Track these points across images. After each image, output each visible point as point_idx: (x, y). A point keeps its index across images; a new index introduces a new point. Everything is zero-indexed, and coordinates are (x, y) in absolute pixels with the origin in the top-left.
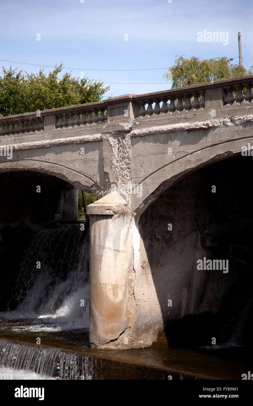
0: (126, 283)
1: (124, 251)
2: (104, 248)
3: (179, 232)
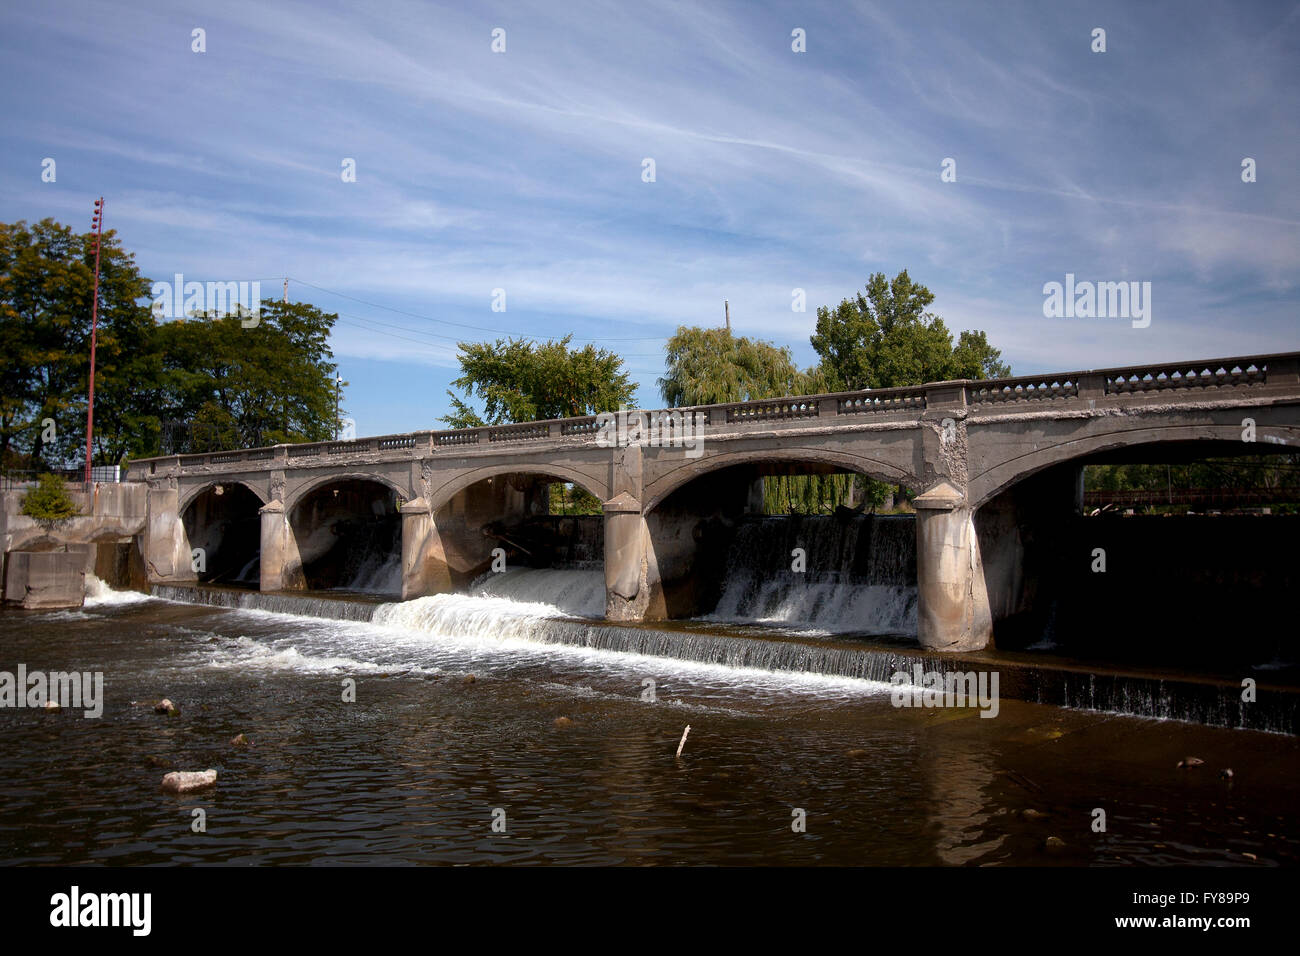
0: (965, 581)
1: (963, 548)
2: (943, 544)
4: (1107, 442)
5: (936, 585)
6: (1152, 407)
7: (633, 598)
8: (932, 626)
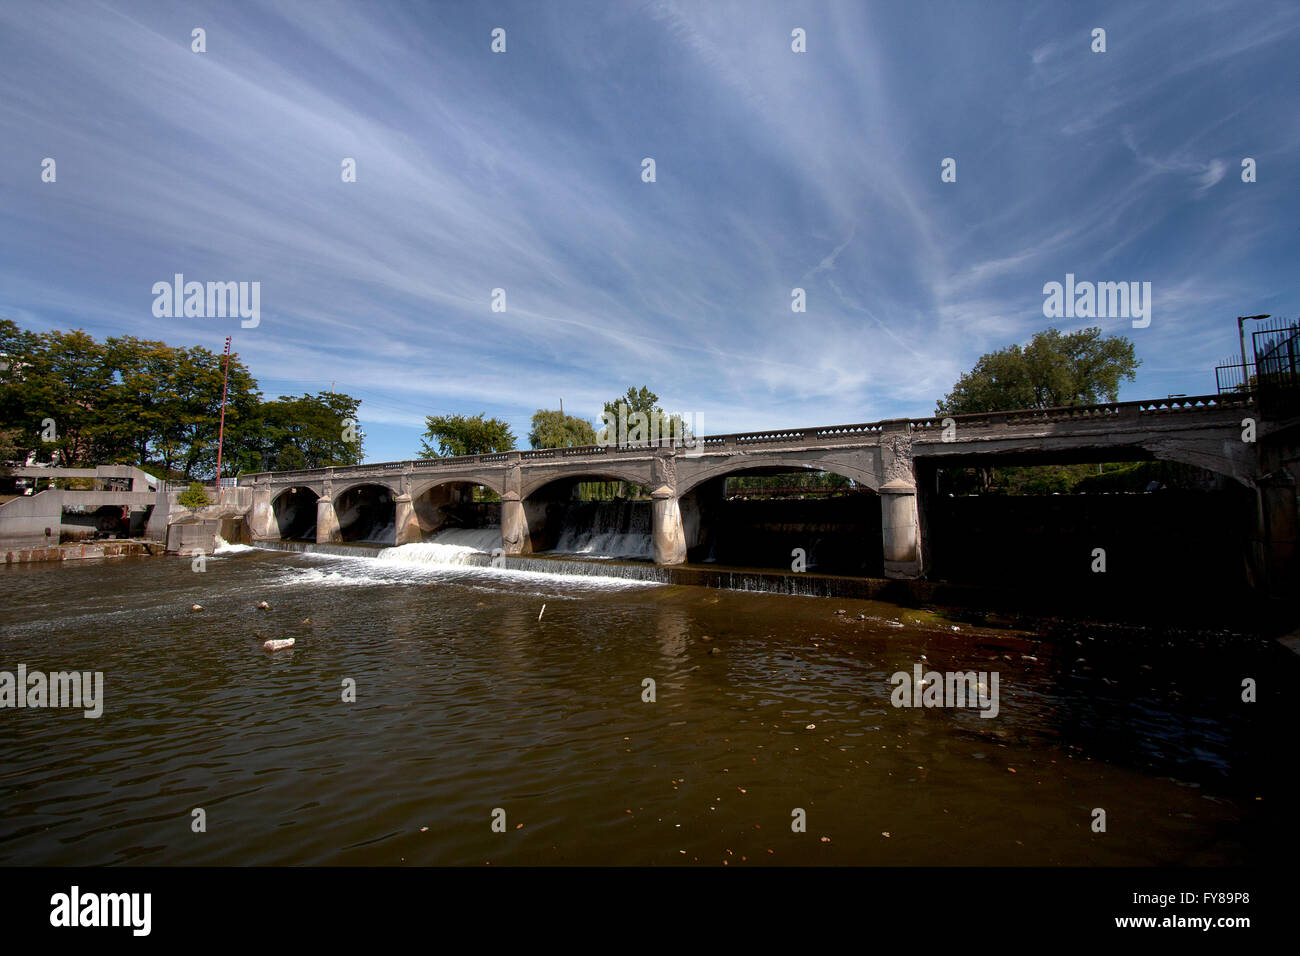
0: (673, 532)
1: (672, 516)
2: (664, 516)
4: (738, 467)
5: (661, 533)
6: (757, 451)
7: (516, 543)
8: (660, 553)
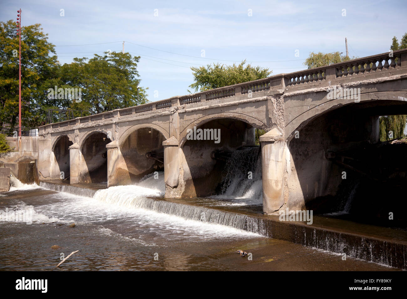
0: (283, 179)
1: (281, 162)
2: (270, 160)
3: (313, 150)
4: (335, 104)
5: (267, 181)
6: (353, 83)
7: (176, 187)
